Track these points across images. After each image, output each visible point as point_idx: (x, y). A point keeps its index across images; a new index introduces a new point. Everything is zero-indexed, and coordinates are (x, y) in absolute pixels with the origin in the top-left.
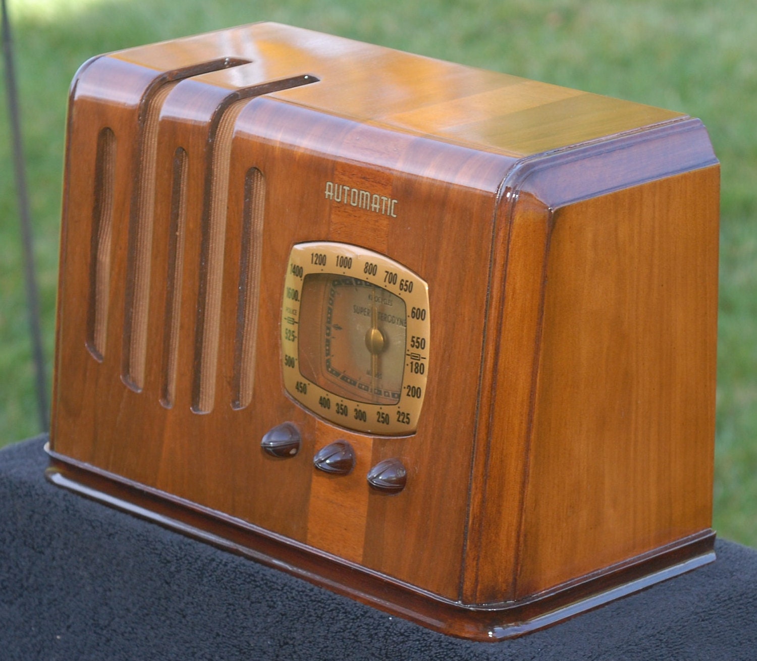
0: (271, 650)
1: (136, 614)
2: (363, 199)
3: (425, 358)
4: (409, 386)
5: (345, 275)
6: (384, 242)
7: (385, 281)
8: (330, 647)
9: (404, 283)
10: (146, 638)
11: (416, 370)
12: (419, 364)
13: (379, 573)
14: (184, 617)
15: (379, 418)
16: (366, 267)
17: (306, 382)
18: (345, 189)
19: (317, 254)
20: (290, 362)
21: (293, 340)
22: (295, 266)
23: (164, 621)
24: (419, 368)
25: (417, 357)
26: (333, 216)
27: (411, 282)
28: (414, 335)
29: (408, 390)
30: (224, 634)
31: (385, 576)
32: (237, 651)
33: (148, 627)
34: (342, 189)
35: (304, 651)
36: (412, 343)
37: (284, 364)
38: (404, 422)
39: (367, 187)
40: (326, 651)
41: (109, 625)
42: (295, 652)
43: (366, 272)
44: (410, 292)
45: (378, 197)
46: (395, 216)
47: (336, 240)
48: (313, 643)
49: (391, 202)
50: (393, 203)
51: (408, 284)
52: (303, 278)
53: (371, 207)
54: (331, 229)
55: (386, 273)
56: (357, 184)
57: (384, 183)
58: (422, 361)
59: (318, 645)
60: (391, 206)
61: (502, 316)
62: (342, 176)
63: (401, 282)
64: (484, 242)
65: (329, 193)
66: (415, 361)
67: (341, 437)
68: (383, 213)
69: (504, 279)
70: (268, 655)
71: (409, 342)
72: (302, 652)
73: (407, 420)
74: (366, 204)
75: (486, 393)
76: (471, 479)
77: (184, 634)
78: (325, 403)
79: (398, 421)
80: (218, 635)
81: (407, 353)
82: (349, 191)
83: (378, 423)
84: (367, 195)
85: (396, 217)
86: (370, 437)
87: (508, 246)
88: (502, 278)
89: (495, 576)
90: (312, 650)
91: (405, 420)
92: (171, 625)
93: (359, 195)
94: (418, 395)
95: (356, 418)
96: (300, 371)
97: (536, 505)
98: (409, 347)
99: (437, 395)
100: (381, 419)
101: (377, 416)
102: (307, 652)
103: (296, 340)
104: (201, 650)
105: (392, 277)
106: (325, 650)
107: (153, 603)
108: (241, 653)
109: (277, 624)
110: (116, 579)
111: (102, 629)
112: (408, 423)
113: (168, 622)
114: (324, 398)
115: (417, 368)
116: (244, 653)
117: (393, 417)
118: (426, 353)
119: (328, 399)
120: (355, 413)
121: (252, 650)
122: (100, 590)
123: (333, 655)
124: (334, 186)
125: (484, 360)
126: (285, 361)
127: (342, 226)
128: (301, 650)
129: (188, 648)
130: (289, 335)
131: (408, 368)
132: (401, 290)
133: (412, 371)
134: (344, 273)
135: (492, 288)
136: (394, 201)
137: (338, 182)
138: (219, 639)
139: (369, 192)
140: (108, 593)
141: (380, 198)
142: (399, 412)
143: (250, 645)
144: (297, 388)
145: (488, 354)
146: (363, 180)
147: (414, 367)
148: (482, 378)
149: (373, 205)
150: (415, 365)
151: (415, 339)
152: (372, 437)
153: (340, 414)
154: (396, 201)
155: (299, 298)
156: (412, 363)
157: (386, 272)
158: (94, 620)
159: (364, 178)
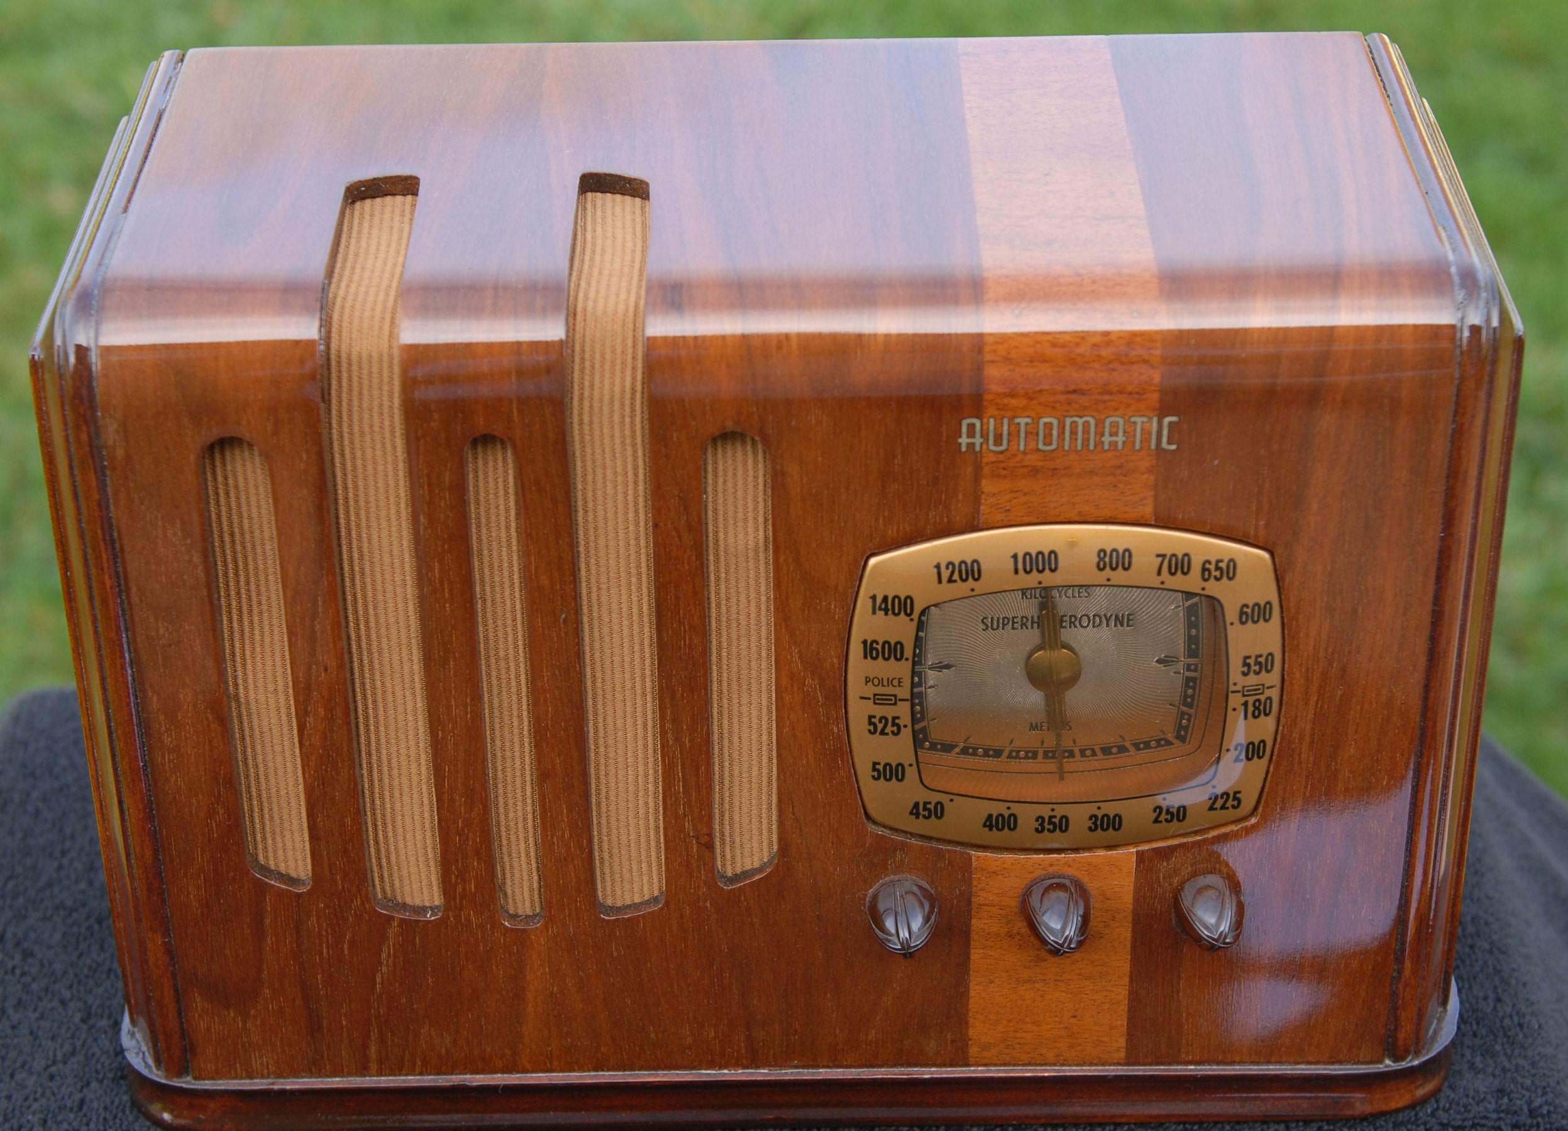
2: (1074, 432)
3: (1274, 687)
5: (1042, 585)
6: (1145, 502)
7: (1159, 573)
9: (1212, 567)
11: (1257, 712)
12: (1262, 700)
15: (1158, 817)
16: (1101, 559)
17: (943, 798)
18: (1019, 424)
19: (951, 564)
20: (891, 772)
21: (899, 734)
22: (885, 597)
24: (1261, 708)
25: (1257, 688)
26: (984, 482)
27: (1232, 560)
28: (1247, 655)
29: (1238, 754)
34: (1011, 423)
36: (1244, 670)
38: (1227, 808)
39: (1085, 409)
43: (1103, 569)
44: (1231, 579)
45: (1121, 421)
46: (1173, 447)
47: (1000, 524)
49: (1160, 423)
50: (1165, 424)
51: (1223, 565)
52: (915, 615)
53: (1099, 444)
54: (984, 508)
55: (1160, 559)
56: (1055, 408)
57: (1135, 391)
58: (1267, 694)
60: (1160, 430)
62: (1007, 402)
63: (1203, 566)
65: (969, 441)
66: (1251, 699)
68: (1138, 448)
71: (1237, 670)
73: (1235, 802)
74: (1086, 440)
78: (1000, 823)
79: (1214, 808)
81: (1234, 689)
82: (1033, 424)
83: (1155, 825)
84: (1085, 422)
85: (1177, 448)
86: (1129, 850)
91: (1230, 804)
93: (1062, 426)
94: (1260, 755)
95: (1093, 831)
96: (922, 783)
98: (1238, 678)
99: (1312, 742)
100: (1163, 818)
101: (1155, 814)
103: (907, 730)
105: (1177, 563)
112: (1236, 806)
114: (999, 816)
115: (1255, 710)
117: (1198, 807)
118: (1274, 677)
119: (1011, 816)
120: (1091, 822)
124: (985, 424)
127: (1016, 495)
130: (881, 726)
131: (1238, 716)
132: (1205, 580)
133: (1245, 719)
134: (1040, 583)
136: (1169, 420)
137: (997, 413)
139: (1093, 416)
141: (1127, 422)
142: (1213, 795)
144: (916, 815)
147: (1250, 710)
149: (1107, 439)
150: (1254, 706)
151: (1251, 661)
152: (1135, 850)
153: (1047, 834)
154: (1174, 419)
155: (906, 653)
156: (1246, 704)
157: (1158, 556)
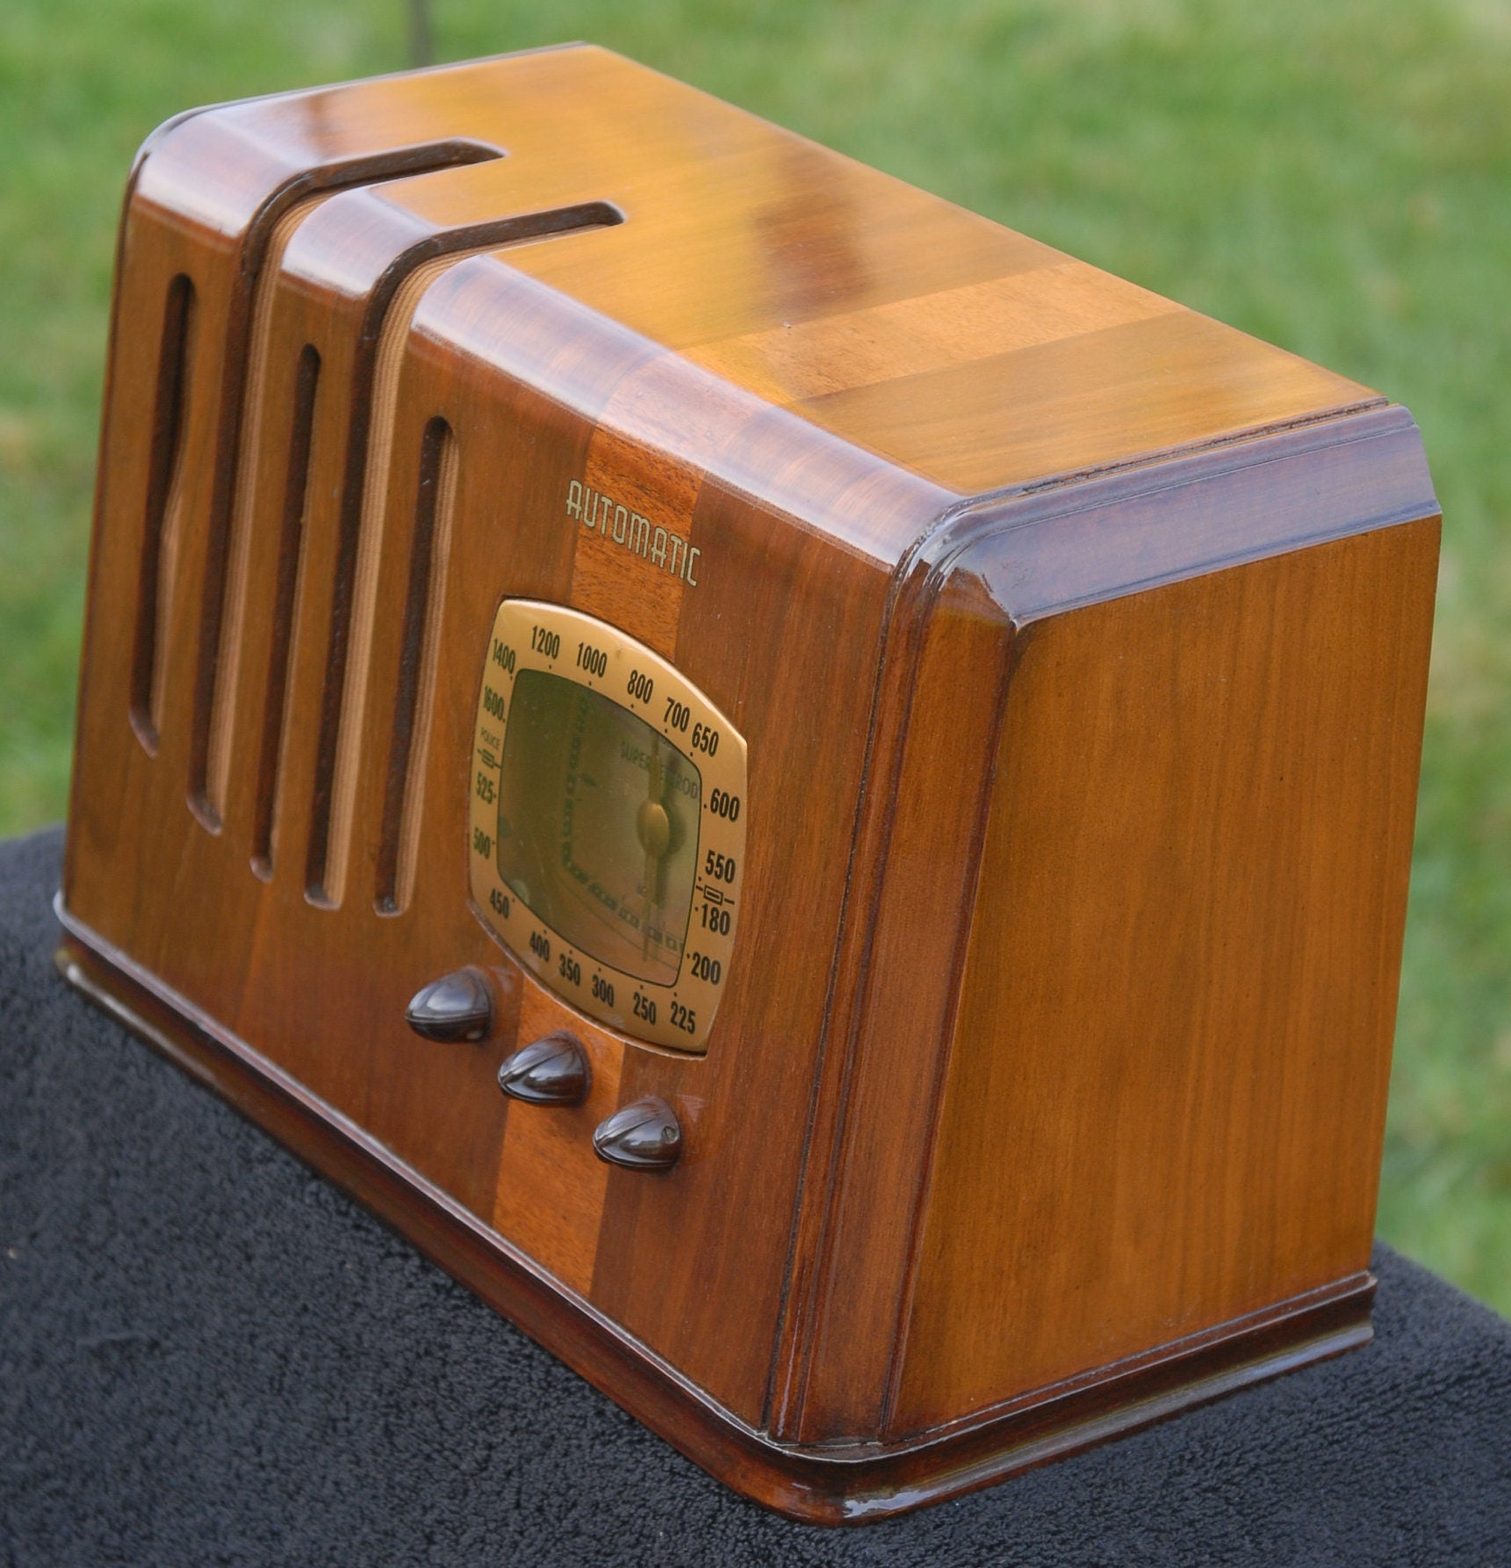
0: (400, 1361)
1: (158, 1232)
2: (636, 532)
3: (732, 902)
4: (696, 955)
5: (591, 687)
6: (671, 635)
7: (666, 720)
8: (513, 1381)
9: (701, 733)
10: (168, 1286)
11: (714, 923)
12: (721, 912)
13: (619, 1328)
14: (249, 1258)
15: (637, 1007)
16: (632, 682)
17: (510, 895)
18: (604, 503)
19: (543, 631)
20: (483, 844)
21: (490, 801)
22: (501, 645)
23: (209, 1259)
24: (719, 920)
25: (718, 897)
26: (577, 555)
27: (716, 734)
28: (713, 850)
29: (694, 962)
30: (317, 1310)
31: (629, 1336)
32: (335, 1350)
33: (177, 1264)
34: (599, 500)
35: (462, 1378)
36: (709, 865)
37: (472, 845)
38: (683, 1028)
39: (645, 509)
40: (505, 1388)
41: (104, 1245)
42: (444, 1376)
43: (630, 692)
44: (712, 754)
45: (665, 535)
46: (694, 583)
47: (580, 608)
48: (483, 1364)
49: (689, 551)
50: (692, 555)
51: (709, 735)
52: (514, 675)
53: (649, 553)
54: (574, 584)
55: (669, 704)
56: (627, 498)
57: (678, 507)
58: (725, 907)
59: (491, 1371)
60: (688, 559)
61: (887, 847)
62: (599, 474)
63: (696, 728)
64: (861, 680)
65: (573, 504)
66: (711, 905)
67: (567, 1026)
68: (672, 571)
69: (896, 770)
70: (394, 1372)
71: (703, 864)
72: (456, 1379)
73: (690, 1025)
74: (642, 544)
75: (844, 1007)
76: (802, 1182)
77: (241, 1293)
78: (540, 946)
79: (673, 1021)
80: (305, 1309)
81: (698, 883)
82: (612, 508)
83: (634, 1015)
84: (644, 524)
85: (696, 587)
86: (620, 1040)
87: (910, 700)
88: (891, 767)
89: (843, 1390)
90: (478, 1380)
91: (686, 1023)
92: (219, 1271)
93: (629, 521)
94: (715, 979)
95: (596, 995)
96: (498, 868)
97: (943, 1248)
98: (702, 872)
99: (750, 987)
100: (640, 1010)
101: (635, 1002)
102: (467, 1382)
103: (495, 801)
104: (268, 1333)
105: (680, 715)
106: (502, 1384)
107: (195, 1217)
108: (341, 1354)
109: (420, 1311)
110: (134, 1154)
111: (92, 1251)
112: (692, 1031)
113: (215, 1263)
114: (540, 937)
115: (714, 919)
116: (349, 1357)
117: (664, 1012)
118: (733, 890)
119: (546, 942)
120: (594, 983)
121: (363, 1353)
122: (100, 1171)
123: (517, 1399)
124: (584, 492)
125: (843, 938)
126: (473, 840)
127: (595, 581)
128: (457, 1375)
129: (244, 1323)
130: (482, 787)
131: (697, 917)
132: (695, 745)
133: (704, 925)
134: (590, 684)
135: (870, 784)
136: (694, 550)
137: (592, 484)
138: (306, 1320)
139: (649, 521)
140: (113, 1182)
141: (669, 538)
142: (674, 1004)
143: (361, 1343)
144: (493, 903)
145: (853, 924)
146: (639, 492)
147: (709, 917)
148: (837, 973)
149: (654, 549)
150: (712, 914)
151: (714, 858)
152: (624, 1041)
153: (566, 978)
154: (698, 552)
155: (505, 716)
156: (705, 907)
157: (669, 700)
158: (79, 1230)
159: (641, 487)
